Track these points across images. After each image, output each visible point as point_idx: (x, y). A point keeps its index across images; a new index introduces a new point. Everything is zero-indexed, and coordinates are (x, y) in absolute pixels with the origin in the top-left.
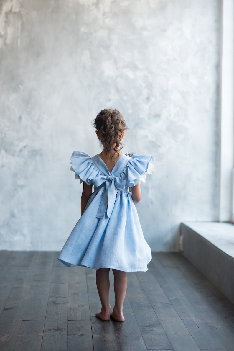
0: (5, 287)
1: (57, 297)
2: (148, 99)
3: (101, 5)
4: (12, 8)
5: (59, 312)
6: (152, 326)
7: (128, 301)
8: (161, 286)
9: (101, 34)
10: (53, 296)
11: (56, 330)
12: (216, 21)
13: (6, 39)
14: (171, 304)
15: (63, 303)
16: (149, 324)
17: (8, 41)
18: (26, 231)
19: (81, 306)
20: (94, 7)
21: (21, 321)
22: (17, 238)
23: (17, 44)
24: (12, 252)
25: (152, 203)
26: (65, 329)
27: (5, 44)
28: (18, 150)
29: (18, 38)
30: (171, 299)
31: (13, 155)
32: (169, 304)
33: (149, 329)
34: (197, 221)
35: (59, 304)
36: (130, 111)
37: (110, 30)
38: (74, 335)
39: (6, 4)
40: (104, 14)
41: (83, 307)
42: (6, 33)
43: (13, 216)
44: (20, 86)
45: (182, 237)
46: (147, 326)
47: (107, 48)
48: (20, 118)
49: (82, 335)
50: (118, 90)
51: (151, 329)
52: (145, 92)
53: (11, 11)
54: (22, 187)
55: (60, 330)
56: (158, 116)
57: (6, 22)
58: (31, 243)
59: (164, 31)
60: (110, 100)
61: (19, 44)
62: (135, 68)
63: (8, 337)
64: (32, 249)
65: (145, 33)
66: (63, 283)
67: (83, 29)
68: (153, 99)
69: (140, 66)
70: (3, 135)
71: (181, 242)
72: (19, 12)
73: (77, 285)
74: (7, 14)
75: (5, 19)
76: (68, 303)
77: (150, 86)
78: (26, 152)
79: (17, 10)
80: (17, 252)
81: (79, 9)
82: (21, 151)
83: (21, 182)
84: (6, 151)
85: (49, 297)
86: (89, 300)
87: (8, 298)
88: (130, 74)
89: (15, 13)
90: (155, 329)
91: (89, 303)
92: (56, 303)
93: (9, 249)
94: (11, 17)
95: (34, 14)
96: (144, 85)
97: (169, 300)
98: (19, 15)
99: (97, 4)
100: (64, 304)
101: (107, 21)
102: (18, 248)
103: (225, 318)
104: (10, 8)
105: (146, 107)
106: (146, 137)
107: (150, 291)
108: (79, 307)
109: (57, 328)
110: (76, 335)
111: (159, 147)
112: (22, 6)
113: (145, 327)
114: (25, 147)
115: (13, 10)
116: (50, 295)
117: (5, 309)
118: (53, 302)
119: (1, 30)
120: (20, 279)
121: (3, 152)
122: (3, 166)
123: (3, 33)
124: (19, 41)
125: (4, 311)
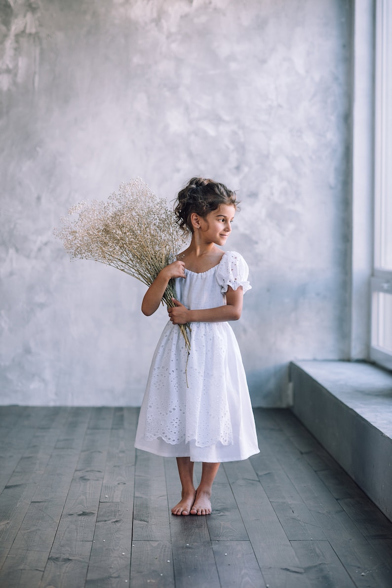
0: (10, 457)
1: (87, 471)
2: (238, 168)
3: (164, 23)
4: (25, 27)
5: (88, 491)
6: (225, 509)
9: (165, 67)
10: (82, 470)
11: (80, 515)
12: (344, 46)
13: (16, 75)
14: (259, 481)
15: (96, 479)
16: (220, 507)
17: (20, 79)
18: (48, 375)
19: (122, 483)
20: (153, 24)
21: (30, 503)
22: (34, 385)
23: (33, 83)
24: (26, 408)
26: (93, 513)
27: (15, 83)
28: (35, 248)
29: (35, 73)
30: (260, 474)
31: (28, 257)
32: (257, 481)
33: (219, 515)
35: (89, 480)
37: (179, 61)
38: (105, 521)
39: (16, 21)
40: (169, 35)
41: (125, 484)
42: (16, 66)
43: (28, 351)
44: (38, 149)
45: (291, 385)
46: (217, 511)
47: (174, 88)
48: (39, 199)
49: (117, 521)
50: (191, 155)
51: (222, 514)
52: (233, 158)
53: (23, 32)
54: (42, 306)
55: (86, 515)
56: (253, 195)
57: (16, 49)
58: (56, 394)
59: (264, 61)
60: (178, 170)
61: (36, 84)
62: (218, 120)
63: (8, 523)
65: (233, 66)
66: (100, 452)
67: (136, 60)
68: (246, 169)
69: (226, 118)
70: (12, 226)
71: (290, 392)
72: (37, 33)
73: (121, 455)
74: (17, 36)
75: (15, 45)
76: (103, 478)
77: (241, 148)
78: (47, 252)
79: (33, 31)
80: (33, 408)
81: (130, 29)
82: (40, 250)
83: (40, 298)
84: (17, 250)
85: (76, 470)
86: (135, 476)
87: (14, 472)
88: (211, 130)
89: (30, 34)
90: (227, 513)
91: (135, 478)
92: (85, 479)
93: (21, 403)
94: (24, 41)
95: (60, 36)
96: (231, 147)
97: (257, 475)
98: (35, 37)
99: (157, 21)
100: (98, 480)
101: (174, 46)
102: (36, 402)
103: (337, 500)
104: (21, 27)
105: (235, 181)
106: (236, 227)
108: (119, 484)
109: (82, 512)
110: (108, 522)
111: (256, 243)
112: (41, 25)
114: (46, 244)
115: (28, 31)
116: (78, 469)
117: (7, 487)
118: (81, 477)
119: (8, 61)
120: (34, 446)
121: (12, 251)
122: (11, 274)
123: (11, 66)
124: (37, 79)
125: (6, 490)
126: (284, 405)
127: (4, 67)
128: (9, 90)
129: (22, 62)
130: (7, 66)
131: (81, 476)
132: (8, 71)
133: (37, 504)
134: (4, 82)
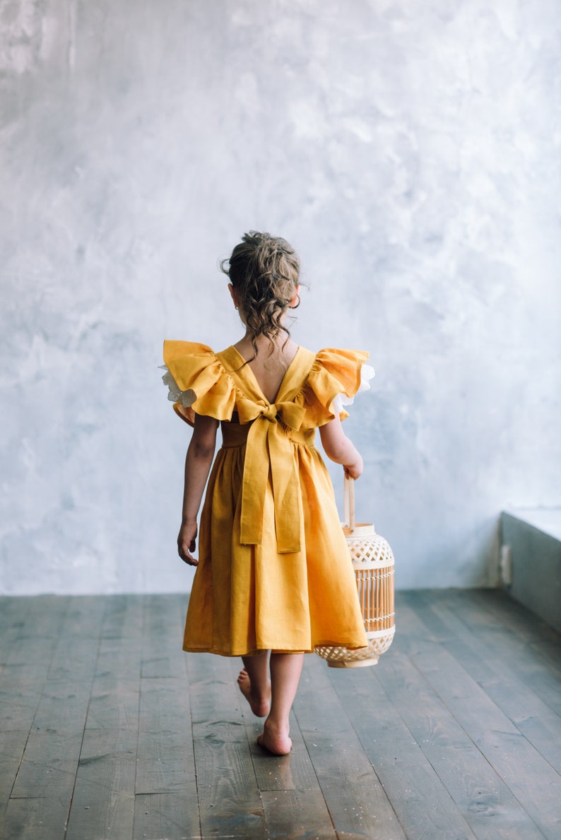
0: (70, 697)
1: (214, 724)
2: (409, 195)
5: (230, 768)
6: (492, 800)
7: (407, 729)
8: (480, 684)
9: (285, 29)
10: (203, 722)
13: (38, 47)
14: (523, 736)
15: (235, 740)
16: (481, 796)
17: (44, 53)
18: (102, 543)
21: (133, 797)
22: (81, 561)
23: (67, 59)
24: (69, 599)
25: (426, 462)
27: (36, 60)
28: (76, 333)
29: (70, 43)
30: (517, 720)
31: (65, 348)
32: (517, 735)
33: (486, 812)
34: (541, 507)
35: (223, 742)
36: (365, 228)
37: (308, 19)
42: (38, 32)
43: (68, 504)
44: (78, 169)
45: (505, 550)
46: (479, 803)
47: (301, 65)
48: (81, 251)
50: (331, 175)
51: (490, 810)
52: (401, 178)
54: (90, 429)
56: (435, 239)
57: (37, 4)
58: (117, 574)
59: (447, 18)
60: (310, 200)
61: (72, 61)
62: (373, 115)
64: (120, 590)
65: (398, 26)
66: (221, 683)
67: (237, 18)
68: (422, 196)
69: (389, 112)
70: (38, 297)
71: (505, 563)
76: (247, 738)
77: (413, 162)
78: (97, 340)
80: (81, 598)
82: (84, 336)
83: (87, 416)
84: (46, 337)
85: (194, 723)
87: (85, 729)
88: (363, 133)
90: (501, 810)
92: (217, 742)
93: (61, 590)
96: (398, 160)
97: (513, 723)
100: (239, 742)
102: (84, 587)
105: (405, 216)
106: (408, 292)
107: (456, 698)
111: (442, 317)
113: (471, 804)
114: (94, 326)
116: (196, 719)
117: (81, 763)
118: (208, 737)
119: (24, 24)
120: (105, 675)
121: (38, 340)
122: (38, 377)
123: (29, 33)
124: (73, 51)
125: (81, 768)
126: (492, 584)
127: (19, 34)
128: (27, 73)
129: (49, 26)
130: (23, 32)
131: (207, 734)
132: (25, 40)
133: (147, 798)
134: (20, 60)
